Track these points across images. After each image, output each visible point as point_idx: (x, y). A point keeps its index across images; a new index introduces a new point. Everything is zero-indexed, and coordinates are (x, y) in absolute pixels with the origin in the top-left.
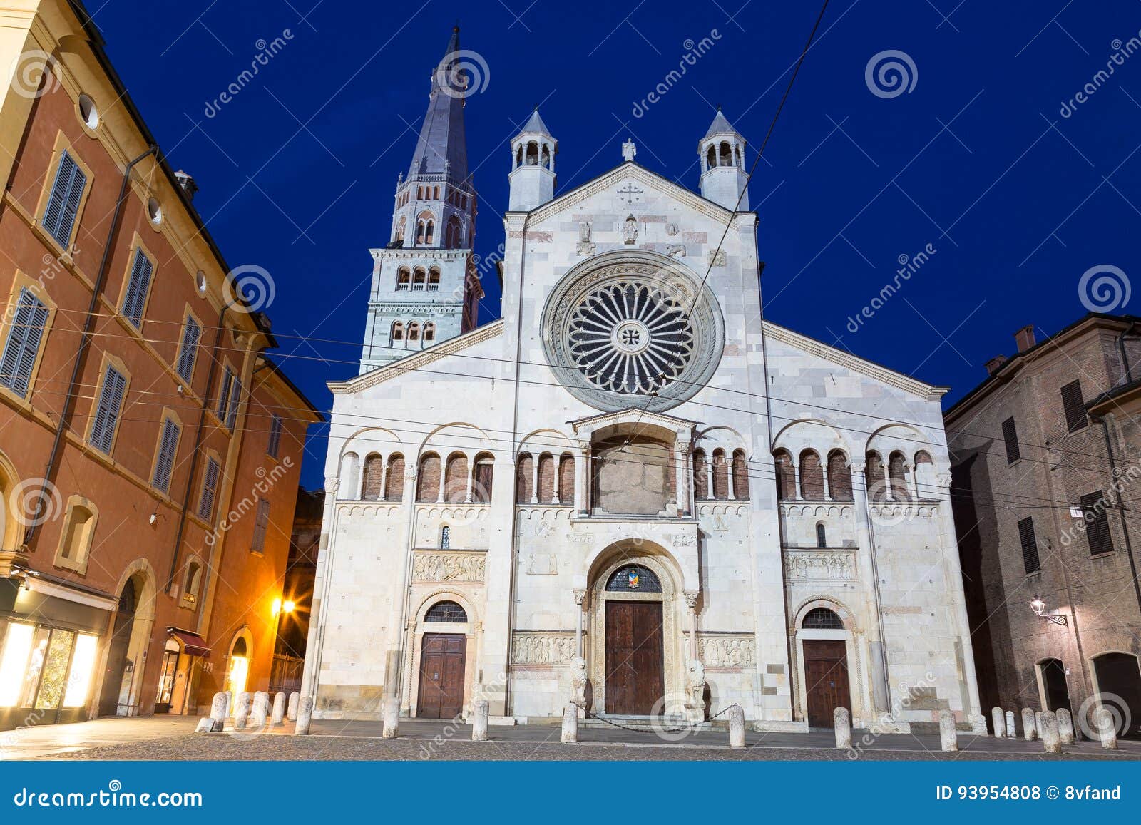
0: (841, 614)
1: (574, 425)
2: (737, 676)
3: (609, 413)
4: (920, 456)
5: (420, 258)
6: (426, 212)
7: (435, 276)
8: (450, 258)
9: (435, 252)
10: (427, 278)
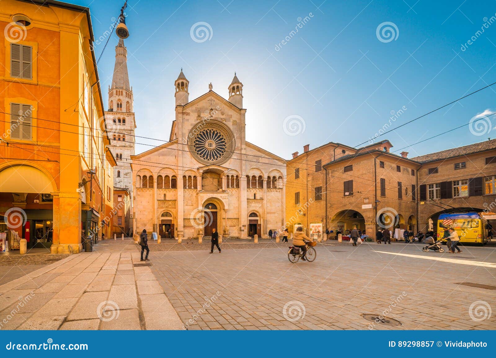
0: (258, 214)
1: (198, 169)
2: (234, 227)
3: (207, 166)
4: (280, 177)
5: (119, 115)
6: (119, 100)
7: (124, 121)
8: (128, 115)
9: (124, 113)
10: (122, 121)
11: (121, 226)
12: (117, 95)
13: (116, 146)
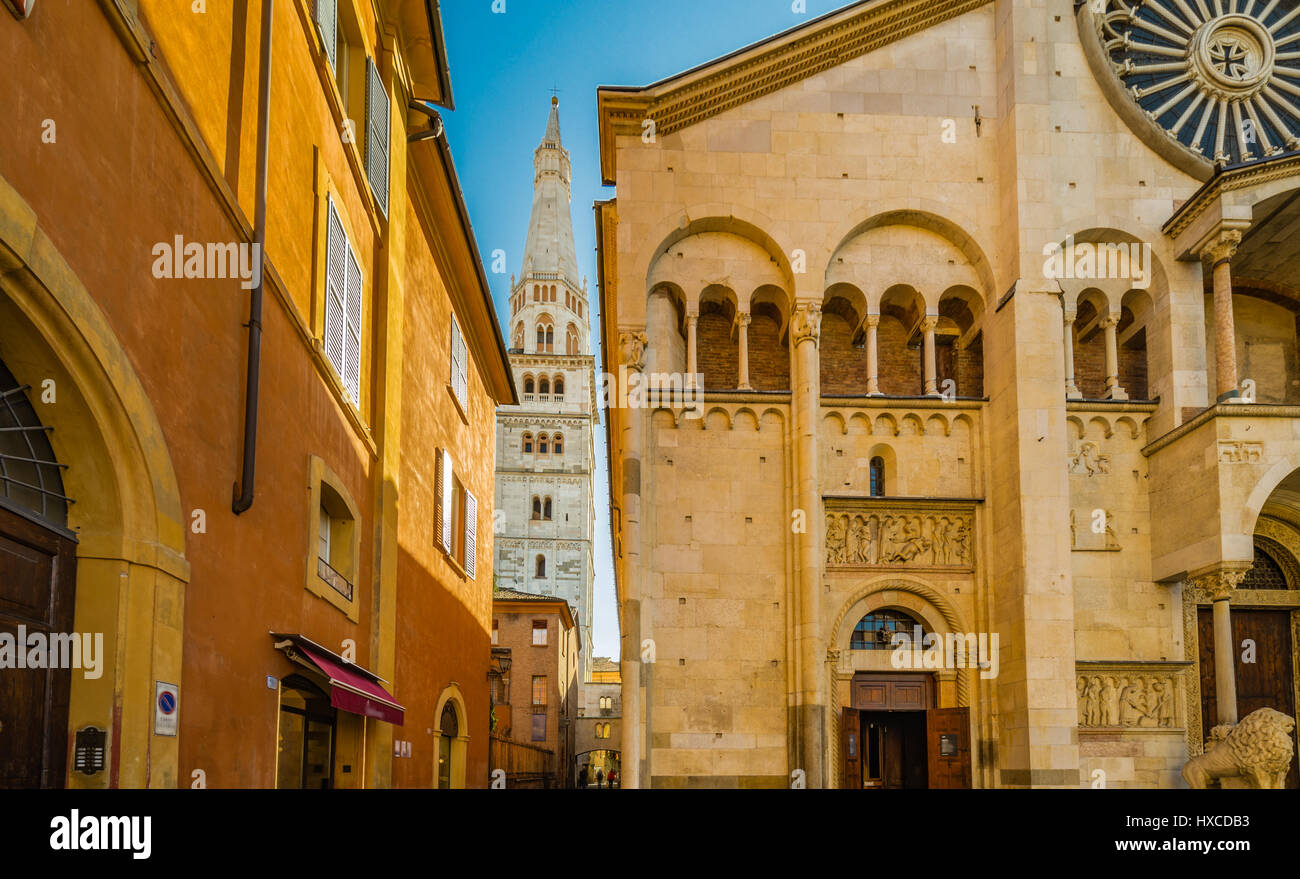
5: (543, 365)
6: (545, 316)
7: (560, 388)
8: (573, 367)
9: (559, 359)
10: (552, 387)
11: (544, 746)
12: (536, 299)
13: (533, 472)
